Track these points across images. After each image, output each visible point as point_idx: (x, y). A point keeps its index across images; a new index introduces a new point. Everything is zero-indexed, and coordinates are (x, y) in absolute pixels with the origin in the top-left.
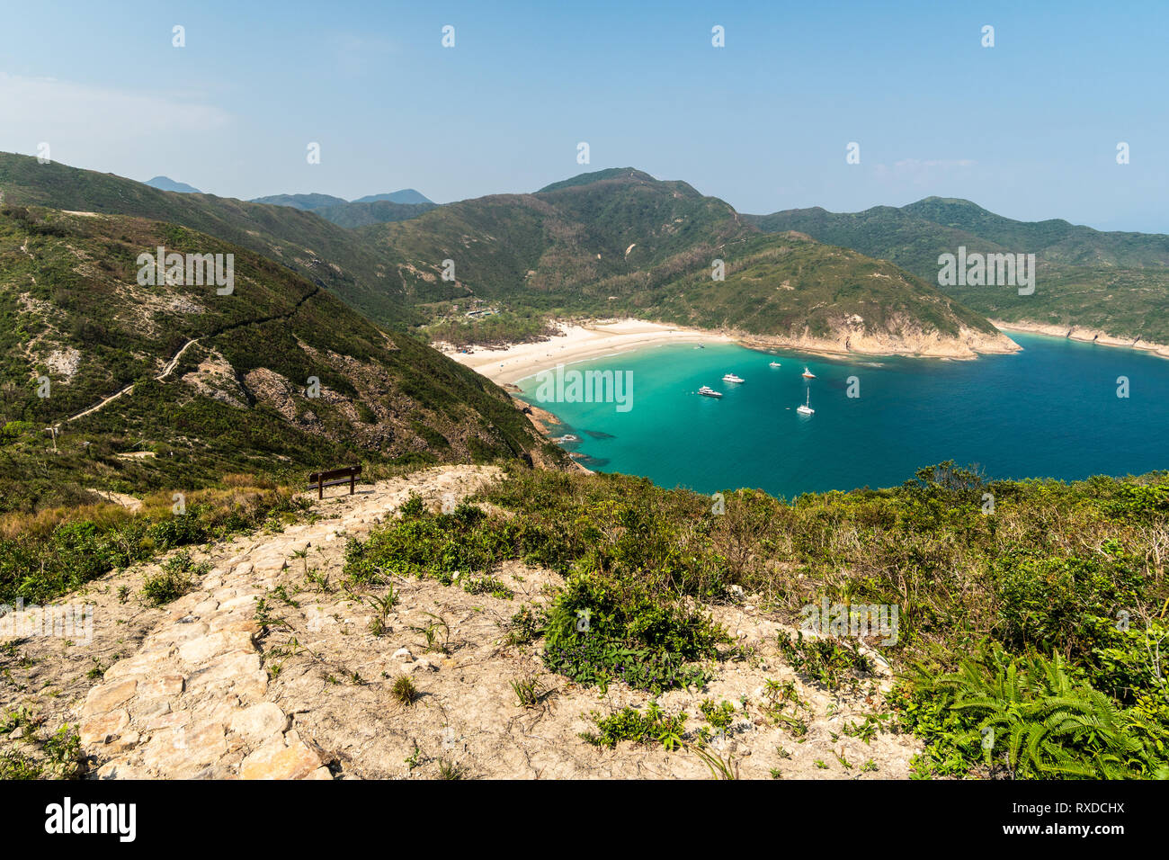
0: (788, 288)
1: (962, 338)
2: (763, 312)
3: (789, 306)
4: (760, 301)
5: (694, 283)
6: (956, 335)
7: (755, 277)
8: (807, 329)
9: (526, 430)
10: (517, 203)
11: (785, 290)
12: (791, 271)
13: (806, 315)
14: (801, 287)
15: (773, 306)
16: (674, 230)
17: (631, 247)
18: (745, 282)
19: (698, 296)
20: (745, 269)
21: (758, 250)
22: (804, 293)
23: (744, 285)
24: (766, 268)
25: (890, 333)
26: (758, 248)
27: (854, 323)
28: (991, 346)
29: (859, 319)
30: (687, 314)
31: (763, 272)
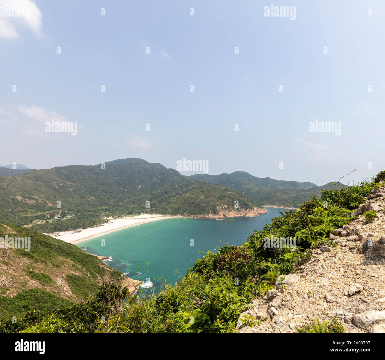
0: (202, 198)
1: (255, 210)
2: (195, 207)
3: (204, 204)
4: (193, 203)
5: (168, 198)
6: (253, 209)
7: (191, 195)
8: (210, 211)
9: (100, 266)
10: (86, 169)
11: (202, 199)
12: (203, 192)
13: (209, 207)
14: (207, 197)
15: (198, 204)
16: (158, 180)
17: (140, 186)
18: (187, 197)
19: (170, 203)
20: (186, 192)
21: (190, 186)
22: (208, 199)
23: (187, 198)
24: (194, 192)
25: (236, 210)
26: (190, 185)
27: (225, 208)
28: (262, 211)
29: (226, 206)
30: (166, 210)
31: (193, 193)
